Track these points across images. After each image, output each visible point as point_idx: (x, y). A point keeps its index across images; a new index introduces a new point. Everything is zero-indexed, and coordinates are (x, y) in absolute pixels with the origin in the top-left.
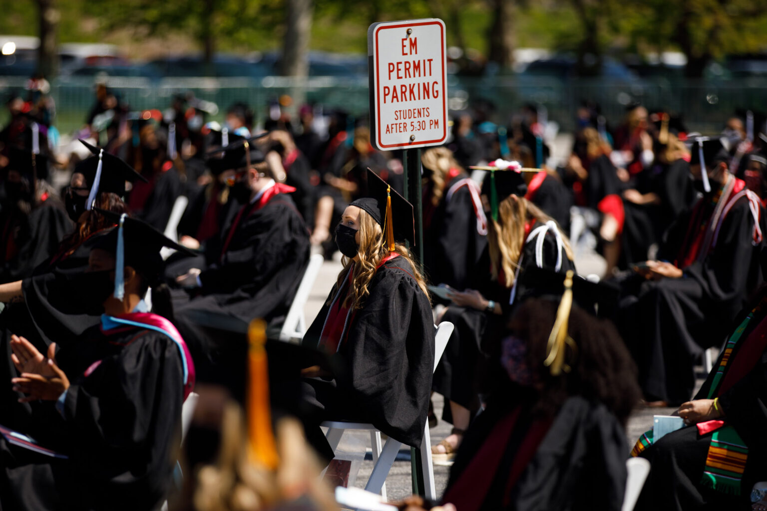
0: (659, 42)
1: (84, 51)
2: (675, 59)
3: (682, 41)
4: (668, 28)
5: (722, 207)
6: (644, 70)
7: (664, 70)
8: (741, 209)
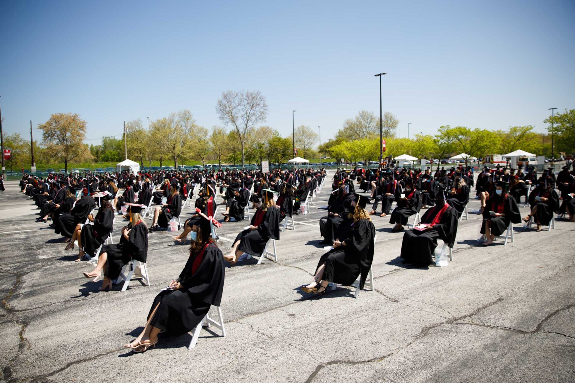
0: (275, 162)
1: (223, 165)
2: (277, 164)
3: (278, 162)
4: (276, 161)
5: (290, 177)
6: (274, 165)
7: (276, 165)
8: (291, 178)
